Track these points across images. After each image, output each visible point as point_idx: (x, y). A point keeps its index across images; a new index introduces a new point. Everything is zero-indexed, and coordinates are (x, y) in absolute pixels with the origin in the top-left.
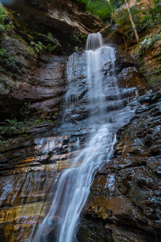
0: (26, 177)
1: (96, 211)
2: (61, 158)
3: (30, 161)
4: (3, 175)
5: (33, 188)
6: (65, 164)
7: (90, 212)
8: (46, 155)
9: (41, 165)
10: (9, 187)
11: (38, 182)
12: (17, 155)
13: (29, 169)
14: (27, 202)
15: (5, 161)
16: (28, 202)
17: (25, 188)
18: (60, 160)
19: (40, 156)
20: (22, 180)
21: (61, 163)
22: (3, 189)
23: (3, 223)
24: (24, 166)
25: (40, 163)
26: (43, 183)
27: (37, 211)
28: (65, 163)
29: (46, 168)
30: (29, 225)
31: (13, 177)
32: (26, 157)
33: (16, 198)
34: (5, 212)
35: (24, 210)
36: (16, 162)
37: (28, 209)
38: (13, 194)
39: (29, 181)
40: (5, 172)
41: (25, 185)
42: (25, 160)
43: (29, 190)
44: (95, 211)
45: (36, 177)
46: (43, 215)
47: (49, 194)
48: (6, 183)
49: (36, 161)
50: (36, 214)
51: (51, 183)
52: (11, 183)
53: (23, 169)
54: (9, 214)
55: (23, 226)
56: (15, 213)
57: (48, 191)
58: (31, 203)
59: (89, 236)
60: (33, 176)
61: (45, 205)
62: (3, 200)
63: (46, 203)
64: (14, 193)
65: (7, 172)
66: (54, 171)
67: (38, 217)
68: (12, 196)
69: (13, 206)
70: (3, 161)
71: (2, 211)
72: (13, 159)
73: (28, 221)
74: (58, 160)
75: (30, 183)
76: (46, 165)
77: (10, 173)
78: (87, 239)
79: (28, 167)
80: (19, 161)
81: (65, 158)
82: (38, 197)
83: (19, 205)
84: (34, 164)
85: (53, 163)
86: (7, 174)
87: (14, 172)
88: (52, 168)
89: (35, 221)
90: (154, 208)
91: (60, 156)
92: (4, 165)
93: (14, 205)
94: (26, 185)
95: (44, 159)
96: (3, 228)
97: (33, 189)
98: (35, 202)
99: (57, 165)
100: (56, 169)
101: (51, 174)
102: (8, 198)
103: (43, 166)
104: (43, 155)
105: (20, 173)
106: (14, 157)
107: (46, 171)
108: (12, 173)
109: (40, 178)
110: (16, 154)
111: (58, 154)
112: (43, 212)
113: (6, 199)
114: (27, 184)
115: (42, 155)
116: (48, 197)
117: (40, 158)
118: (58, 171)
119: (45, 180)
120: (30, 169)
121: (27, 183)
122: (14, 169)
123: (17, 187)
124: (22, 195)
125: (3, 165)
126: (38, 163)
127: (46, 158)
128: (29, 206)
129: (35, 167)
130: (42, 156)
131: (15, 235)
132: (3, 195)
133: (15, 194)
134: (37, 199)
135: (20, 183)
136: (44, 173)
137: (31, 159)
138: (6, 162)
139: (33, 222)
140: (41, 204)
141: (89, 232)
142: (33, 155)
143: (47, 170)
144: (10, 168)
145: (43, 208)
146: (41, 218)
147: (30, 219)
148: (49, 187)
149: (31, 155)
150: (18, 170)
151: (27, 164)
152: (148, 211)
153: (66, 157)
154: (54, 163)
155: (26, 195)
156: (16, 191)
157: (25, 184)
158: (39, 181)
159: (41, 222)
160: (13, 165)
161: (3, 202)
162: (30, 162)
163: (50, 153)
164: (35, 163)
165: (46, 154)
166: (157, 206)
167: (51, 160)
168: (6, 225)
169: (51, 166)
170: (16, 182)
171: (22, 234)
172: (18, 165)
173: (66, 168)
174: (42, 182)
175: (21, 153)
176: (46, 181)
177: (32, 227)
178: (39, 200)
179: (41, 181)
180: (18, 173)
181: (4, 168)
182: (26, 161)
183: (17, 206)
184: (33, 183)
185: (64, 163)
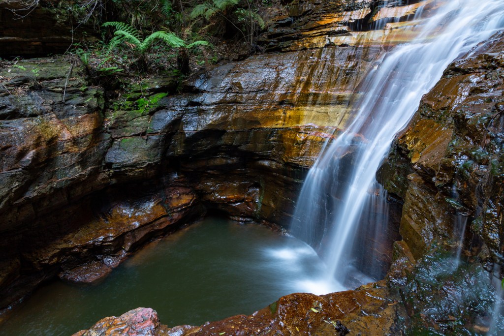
0: (319, 57)
1: (410, 146)
2: (399, 16)
3: (330, 24)
4: (283, 50)
5: (331, 79)
6: (405, 32)
7: (400, 145)
8: (365, 8)
9: (351, 33)
10: (290, 73)
11: (340, 68)
12: (307, 9)
13: (325, 40)
14: (318, 102)
15: (286, 21)
16: (320, 102)
17: (316, 78)
18: (396, 22)
19: (352, 10)
20: (312, 62)
21: (397, 28)
22: (280, 75)
23: (282, 128)
24: (317, 35)
25: (349, 28)
26: (349, 73)
27: (334, 120)
28: (405, 29)
29: (360, 40)
30: (318, 138)
31: (298, 56)
32: (323, 13)
33: (300, 93)
34: (284, 113)
35: (313, 115)
36: (304, 25)
37: (319, 114)
38: (296, 86)
39: (325, 65)
40: (286, 44)
41: (316, 73)
42: (321, 20)
43: (323, 82)
44: (408, 144)
45: (338, 58)
46: (341, 128)
47: (358, 94)
48: (285, 67)
49: (341, 24)
50: (332, 124)
51: (366, 72)
52: (293, 65)
53: (315, 40)
54: (290, 116)
55: (309, 138)
56: (299, 117)
57: (357, 87)
58: (324, 105)
59: (392, 180)
60: (333, 56)
61: (348, 113)
62: (282, 95)
63: (350, 109)
64: (298, 86)
65: (288, 45)
66: (377, 48)
67: (334, 129)
68: (295, 90)
69: (296, 106)
70: (283, 22)
71: (280, 110)
72: (300, 17)
73: (318, 132)
74: (392, 20)
75: (326, 70)
76: (363, 33)
77: (293, 48)
78: (389, 184)
79: (324, 36)
80: (310, 23)
81: (409, 14)
82: (338, 97)
83: (305, 105)
84: (337, 29)
85: (377, 29)
86: (288, 49)
87: (300, 45)
88: (373, 40)
89: (329, 134)
90: (452, 177)
91: (399, 11)
92: (285, 30)
93: (298, 104)
94: (318, 72)
95: (360, 18)
96: (282, 135)
97: (330, 82)
98: (333, 104)
99: (387, 32)
100: (382, 43)
101: (369, 54)
102: (289, 92)
103: (355, 35)
104: (357, 9)
105: (310, 49)
106: (302, 14)
107: (360, 46)
108: (297, 46)
109: (345, 60)
110: (305, 7)
111: (393, 6)
112: (342, 123)
113: (286, 93)
114: (321, 71)
115: (355, 10)
116: (354, 99)
117: (351, 15)
118: (385, 49)
119: (356, 65)
120: (329, 41)
121: (320, 69)
122: (300, 39)
123: (303, 74)
124: (312, 90)
125: (282, 31)
126: (345, 28)
127: (363, 17)
128: (322, 109)
129: (339, 38)
130: (354, 12)
131: (298, 148)
132: (281, 86)
133: (300, 86)
134: (335, 100)
135: (309, 68)
136: (356, 50)
137: (332, 17)
138: (288, 24)
139: (326, 135)
140: (342, 109)
141: (394, 173)
142: (336, 9)
143: (363, 43)
144: (293, 37)
145: (344, 116)
146: (338, 132)
147: (321, 129)
148: (361, 80)
149: (334, 9)
150: (306, 41)
151: (322, 30)
152: (441, 179)
153: (412, 13)
154: (380, 29)
155: (316, 91)
156: (301, 82)
157: (317, 70)
158: (343, 66)
159: (337, 137)
160: (300, 30)
161: (280, 97)
162: (328, 25)
163: (373, 4)
164: (339, 27)
165: (366, 6)
166: (458, 175)
167: (374, 20)
168: (286, 131)
169: (373, 35)
170: (302, 66)
171: (308, 148)
172: (307, 31)
173: (403, 43)
174: (349, 70)
175: (315, 4)
176: (358, 67)
177: (324, 142)
178: (340, 101)
179: (346, 67)
180: (305, 49)
181: (285, 36)
182: (322, 23)
183: (301, 106)
184: (331, 70)
185: (401, 30)
